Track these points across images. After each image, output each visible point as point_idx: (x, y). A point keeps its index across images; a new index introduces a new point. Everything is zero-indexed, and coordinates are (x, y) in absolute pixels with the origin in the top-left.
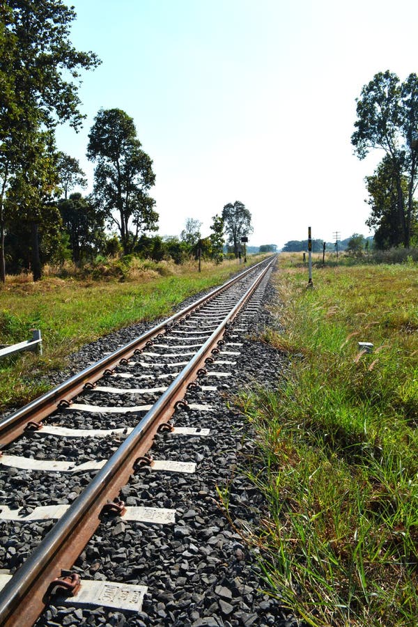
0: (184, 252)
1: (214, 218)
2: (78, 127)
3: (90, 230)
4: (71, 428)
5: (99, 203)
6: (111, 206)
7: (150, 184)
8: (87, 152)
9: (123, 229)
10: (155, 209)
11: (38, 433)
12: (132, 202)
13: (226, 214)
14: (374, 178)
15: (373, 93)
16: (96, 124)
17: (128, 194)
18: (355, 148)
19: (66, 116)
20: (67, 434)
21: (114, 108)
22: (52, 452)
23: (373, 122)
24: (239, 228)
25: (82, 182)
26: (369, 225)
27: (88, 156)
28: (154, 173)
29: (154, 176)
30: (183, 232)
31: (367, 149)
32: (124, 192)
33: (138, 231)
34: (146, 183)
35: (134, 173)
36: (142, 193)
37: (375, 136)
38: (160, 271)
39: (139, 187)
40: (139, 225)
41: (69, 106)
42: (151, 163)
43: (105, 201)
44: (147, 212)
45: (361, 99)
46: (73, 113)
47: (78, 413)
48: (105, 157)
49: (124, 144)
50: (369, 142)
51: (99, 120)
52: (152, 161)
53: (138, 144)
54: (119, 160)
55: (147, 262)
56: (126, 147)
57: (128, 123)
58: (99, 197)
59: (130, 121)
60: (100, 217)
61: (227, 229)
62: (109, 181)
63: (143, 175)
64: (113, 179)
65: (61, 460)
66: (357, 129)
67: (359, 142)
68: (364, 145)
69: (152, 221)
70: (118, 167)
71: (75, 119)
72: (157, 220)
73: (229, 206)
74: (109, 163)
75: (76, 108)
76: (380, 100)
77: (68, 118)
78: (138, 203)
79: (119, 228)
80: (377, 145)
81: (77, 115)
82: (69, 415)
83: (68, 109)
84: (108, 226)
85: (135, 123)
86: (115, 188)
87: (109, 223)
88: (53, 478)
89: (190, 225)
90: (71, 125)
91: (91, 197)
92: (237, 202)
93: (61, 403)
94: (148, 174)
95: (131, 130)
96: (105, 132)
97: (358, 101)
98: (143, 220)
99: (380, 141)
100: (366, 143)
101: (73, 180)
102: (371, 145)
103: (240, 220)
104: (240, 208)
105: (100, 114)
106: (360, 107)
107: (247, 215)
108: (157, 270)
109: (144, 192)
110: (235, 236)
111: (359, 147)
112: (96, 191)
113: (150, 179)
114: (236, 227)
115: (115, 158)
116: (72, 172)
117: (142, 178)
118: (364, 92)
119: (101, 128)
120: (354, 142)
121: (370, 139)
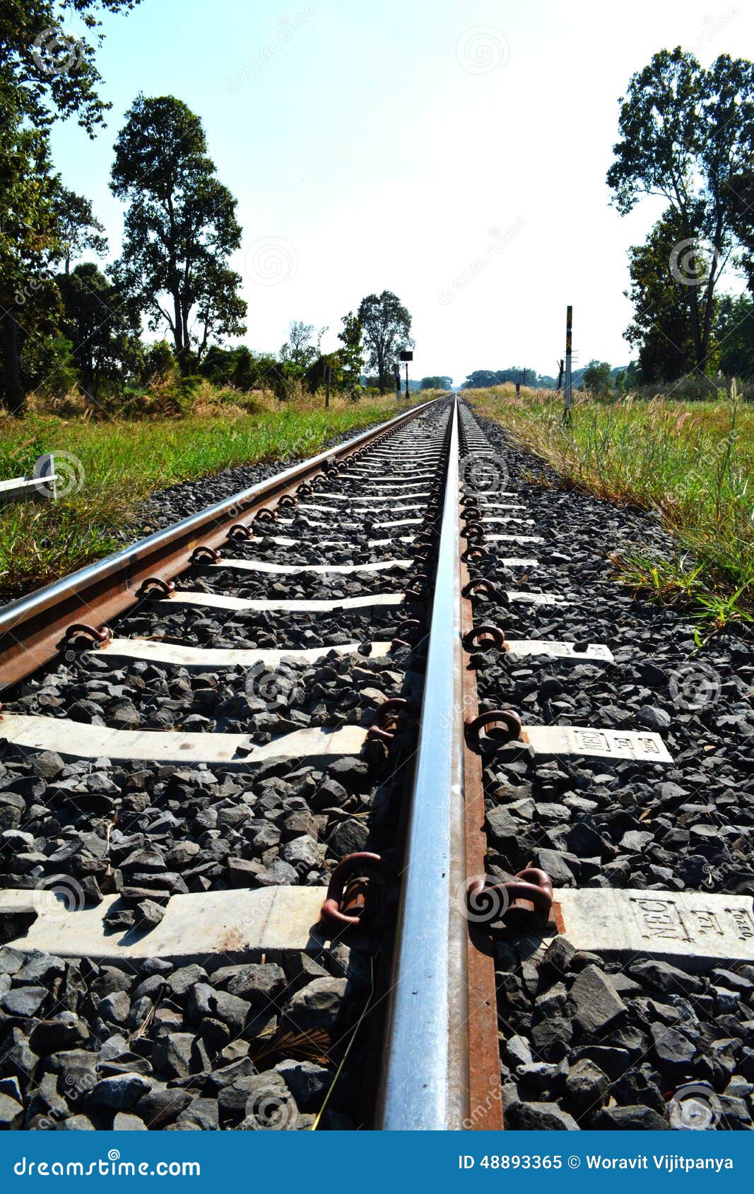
0: (290, 379)
1: (346, 318)
2: (96, 127)
3: (114, 336)
4: (190, 644)
5: (132, 279)
6: (155, 285)
7: (231, 247)
8: (110, 180)
9: (179, 330)
10: (240, 293)
11: (99, 657)
12: (197, 280)
13: (364, 315)
14: (645, 250)
15: (649, 90)
16: (129, 126)
17: (189, 264)
18: (612, 192)
19: (71, 103)
20: (189, 659)
21: (165, 95)
22: (160, 706)
23: (648, 145)
24: (389, 343)
25: (98, 244)
26: (629, 338)
27: (113, 187)
28: (239, 224)
29: (239, 230)
30: (285, 347)
31: (636, 195)
32: (181, 258)
33: (206, 335)
34: (224, 243)
35: (200, 223)
36: (216, 262)
37: (652, 170)
38: (252, 408)
39: (211, 250)
40: (208, 323)
41: (77, 84)
42: (233, 204)
43: (144, 276)
44: (224, 299)
45: (628, 99)
46: (86, 99)
47: (197, 611)
48: (145, 192)
49: (183, 167)
50: (639, 182)
51: (134, 116)
52: (236, 202)
53: (210, 167)
54: (173, 196)
55: (226, 390)
56: (186, 172)
57: (190, 125)
58: (132, 267)
59: (195, 122)
60: (135, 307)
61: (366, 342)
62: (153, 236)
63: (217, 227)
64: (160, 233)
65: (196, 727)
66: (618, 158)
67: (621, 181)
68: (631, 188)
69: (234, 315)
70: (171, 211)
71: (90, 109)
72: (243, 315)
73: (371, 300)
74: (153, 203)
75: (92, 89)
76: (663, 102)
77: (75, 107)
78: (207, 282)
79: (172, 328)
80: (654, 189)
81: (93, 103)
82: (174, 617)
83: (77, 89)
84: (150, 322)
85: (204, 125)
86: (165, 250)
87: (152, 318)
88: (192, 783)
89: (297, 333)
90: (81, 124)
91: (118, 267)
92: (385, 294)
93: (145, 586)
94: (227, 224)
95: (196, 140)
96: (146, 141)
97: (624, 102)
98: (216, 313)
99: (659, 182)
100: (634, 185)
101: (81, 240)
102: (643, 187)
103: (391, 326)
104: (390, 305)
105: (136, 104)
106: (625, 114)
107: (403, 317)
108: (245, 406)
109: (219, 259)
110: (380, 356)
111: (620, 191)
112: (127, 255)
113: (230, 236)
114: (383, 340)
115: (164, 194)
116: (79, 224)
117: (216, 233)
118: (633, 86)
119: (139, 133)
120: (612, 182)
121: (642, 175)
